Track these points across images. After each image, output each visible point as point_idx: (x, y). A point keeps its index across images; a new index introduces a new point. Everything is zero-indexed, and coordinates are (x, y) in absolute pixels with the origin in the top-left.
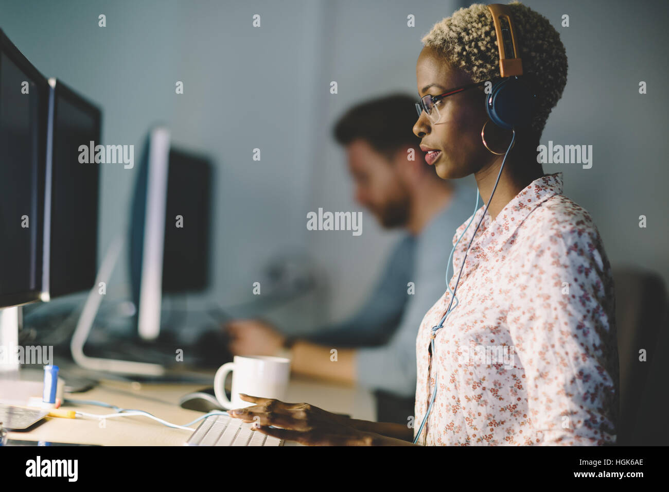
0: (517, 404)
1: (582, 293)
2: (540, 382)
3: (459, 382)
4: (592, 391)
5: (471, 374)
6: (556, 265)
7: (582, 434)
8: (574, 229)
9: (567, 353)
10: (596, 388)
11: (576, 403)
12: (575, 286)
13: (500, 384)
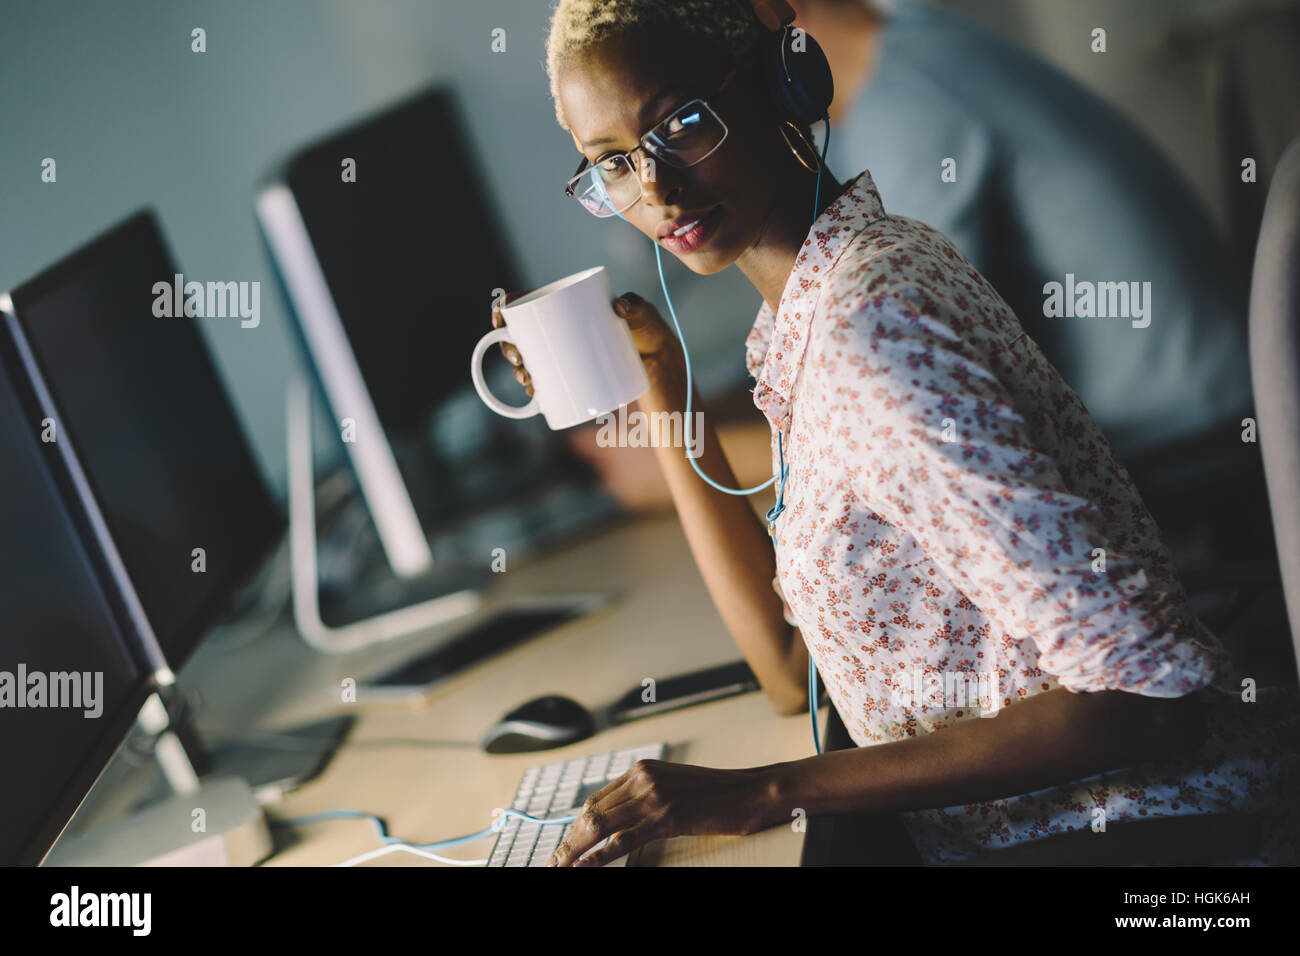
0: (949, 622)
1: (938, 398)
2: (964, 565)
3: (837, 633)
4: (1057, 536)
5: (846, 614)
6: (868, 377)
7: (1084, 612)
8: (865, 302)
9: (976, 504)
10: (1062, 527)
11: (1042, 571)
12: (920, 393)
13: (903, 606)
